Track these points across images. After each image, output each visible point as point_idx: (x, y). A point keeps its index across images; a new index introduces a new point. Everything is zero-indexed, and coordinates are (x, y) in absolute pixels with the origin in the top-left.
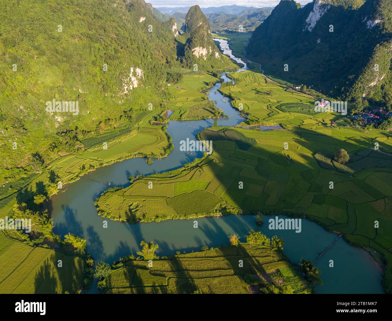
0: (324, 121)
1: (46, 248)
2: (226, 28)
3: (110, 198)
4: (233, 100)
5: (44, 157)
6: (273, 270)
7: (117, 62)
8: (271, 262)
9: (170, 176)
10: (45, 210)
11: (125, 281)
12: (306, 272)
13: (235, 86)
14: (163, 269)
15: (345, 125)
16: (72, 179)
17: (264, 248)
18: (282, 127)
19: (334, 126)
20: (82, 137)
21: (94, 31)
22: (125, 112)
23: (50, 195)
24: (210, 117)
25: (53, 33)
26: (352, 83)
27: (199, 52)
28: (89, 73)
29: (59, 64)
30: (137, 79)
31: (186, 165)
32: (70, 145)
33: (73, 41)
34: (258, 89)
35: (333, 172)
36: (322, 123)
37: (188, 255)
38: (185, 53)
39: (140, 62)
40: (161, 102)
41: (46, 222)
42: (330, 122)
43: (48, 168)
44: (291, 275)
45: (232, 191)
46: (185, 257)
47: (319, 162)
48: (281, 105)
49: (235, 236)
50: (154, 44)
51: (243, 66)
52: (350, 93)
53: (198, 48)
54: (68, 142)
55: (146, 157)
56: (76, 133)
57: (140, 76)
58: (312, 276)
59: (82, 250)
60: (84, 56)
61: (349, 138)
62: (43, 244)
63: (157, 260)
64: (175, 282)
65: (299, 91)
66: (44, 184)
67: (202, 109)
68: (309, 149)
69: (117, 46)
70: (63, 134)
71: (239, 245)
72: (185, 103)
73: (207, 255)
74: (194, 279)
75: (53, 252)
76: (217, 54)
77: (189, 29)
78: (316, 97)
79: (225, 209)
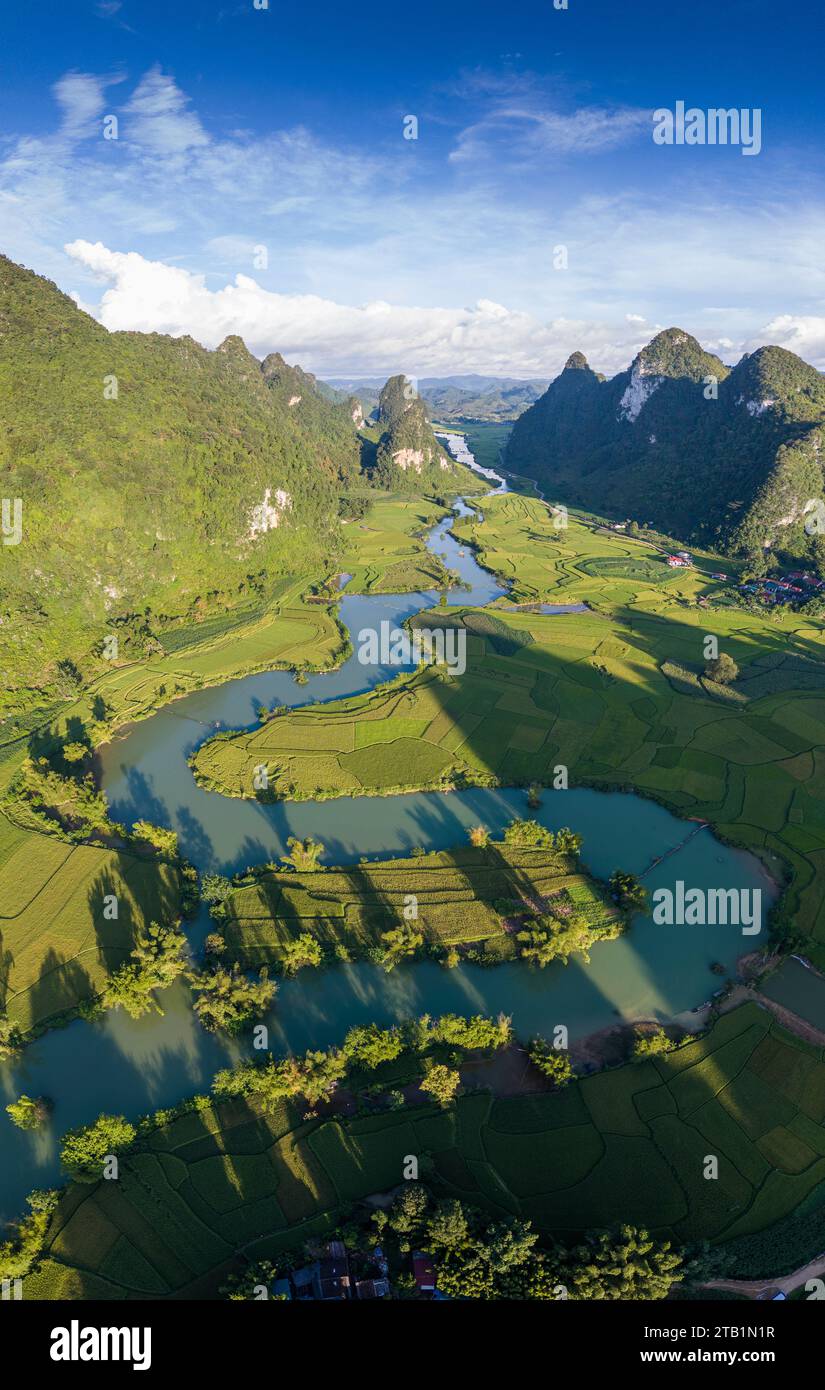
0: (680, 595)
1: (99, 847)
2: (459, 415)
3: (219, 754)
4: (480, 551)
5: (82, 669)
6: (555, 891)
7: (238, 480)
8: (551, 877)
9: (345, 709)
10: (87, 774)
11: (262, 907)
12: (620, 893)
13: (484, 524)
14: (335, 888)
15: (727, 605)
16: (139, 713)
17: (539, 852)
18: (589, 607)
19: (703, 607)
20: (160, 628)
21: (198, 423)
22: (250, 577)
23: (97, 746)
24: (431, 587)
25: (117, 428)
26: (738, 517)
27: (406, 458)
28: (178, 501)
29: (120, 484)
30: (278, 511)
31: (379, 687)
32: (134, 645)
33: (155, 441)
34: (534, 529)
35: (701, 701)
36: (677, 599)
37: (384, 864)
38: (378, 461)
39: (285, 478)
40: (328, 558)
41: (92, 798)
42: (695, 597)
43: (90, 690)
44: (590, 898)
45: (477, 740)
46: (377, 869)
47: (669, 679)
48: (585, 563)
49: (481, 829)
50: (315, 444)
51: (500, 484)
52: (735, 538)
53: (404, 451)
54: (129, 639)
55: (293, 670)
56: (147, 621)
57: (284, 504)
58: (631, 900)
59: (172, 853)
60: (171, 469)
61: (739, 632)
62: (90, 839)
63: (322, 872)
64: (359, 911)
65: (623, 534)
66: (83, 722)
67: (414, 571)
68: (649, 653)
69: (241, 448)
70: (120, 623)
71: (489, 845)
72: (379, 559)
73: (421, 865)
74: (396, 908)
75: (113, 855)
76: (443, 463)
77: (387, 417)
78: (661, 546)
79: (463, 775)
